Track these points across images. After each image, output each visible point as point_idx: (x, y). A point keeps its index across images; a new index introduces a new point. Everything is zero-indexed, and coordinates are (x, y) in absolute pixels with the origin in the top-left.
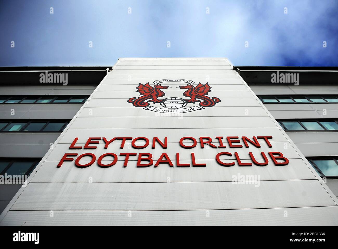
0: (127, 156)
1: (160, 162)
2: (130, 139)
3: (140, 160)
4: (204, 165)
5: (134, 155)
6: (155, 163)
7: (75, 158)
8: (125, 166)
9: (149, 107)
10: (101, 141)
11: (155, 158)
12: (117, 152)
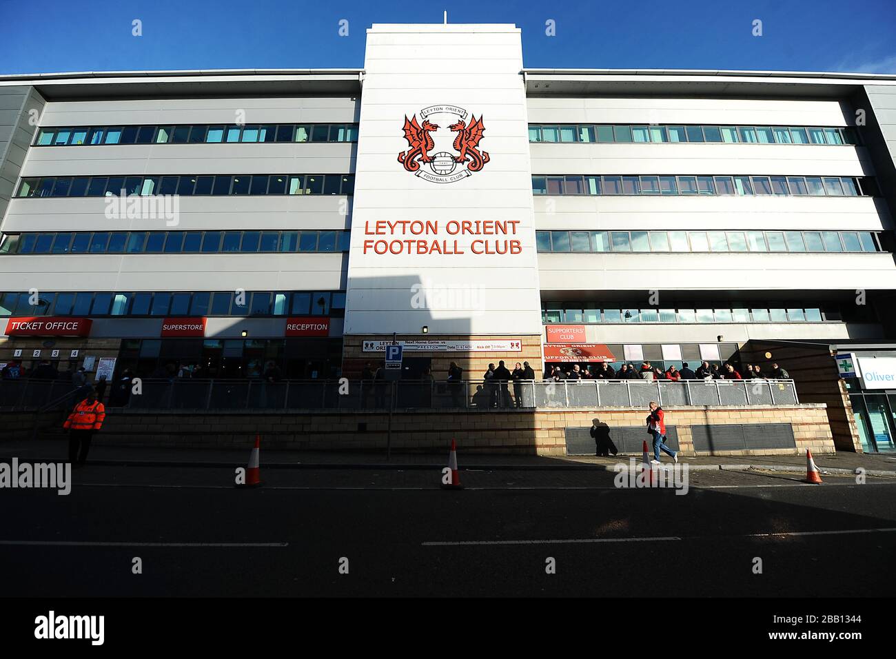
0: (410, 242)
1: (432, 249)
2: (409, 222)
3: (419, 247)
4: (463, 253)
5: (414, 241)
6: (429, 249)
7: (373, 244)
8: (409, 253)
9: (420, 171)
10: (386, 225)
11: (429, 245)
12: (402, 238)
